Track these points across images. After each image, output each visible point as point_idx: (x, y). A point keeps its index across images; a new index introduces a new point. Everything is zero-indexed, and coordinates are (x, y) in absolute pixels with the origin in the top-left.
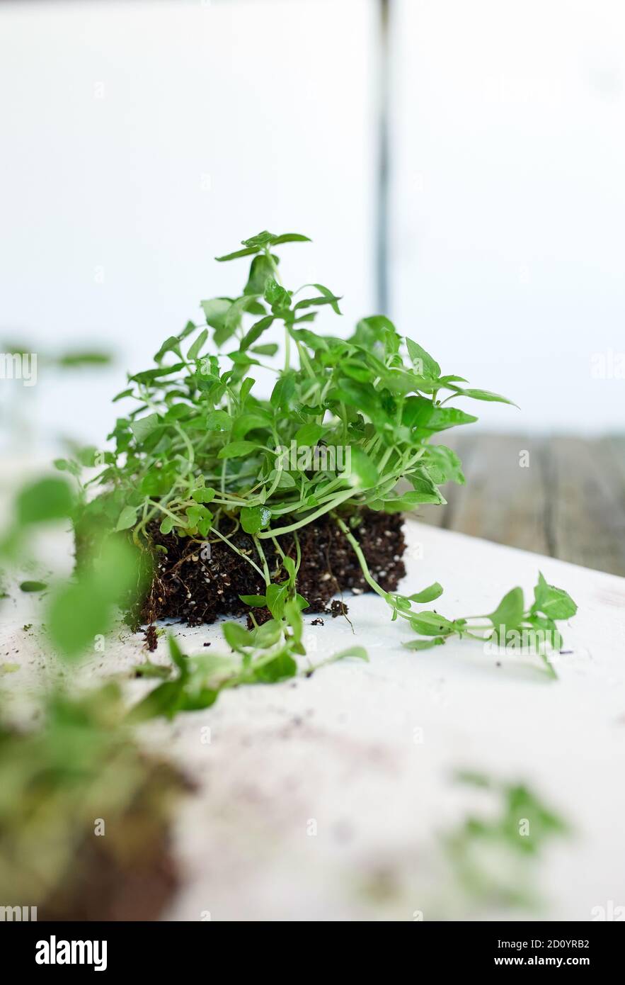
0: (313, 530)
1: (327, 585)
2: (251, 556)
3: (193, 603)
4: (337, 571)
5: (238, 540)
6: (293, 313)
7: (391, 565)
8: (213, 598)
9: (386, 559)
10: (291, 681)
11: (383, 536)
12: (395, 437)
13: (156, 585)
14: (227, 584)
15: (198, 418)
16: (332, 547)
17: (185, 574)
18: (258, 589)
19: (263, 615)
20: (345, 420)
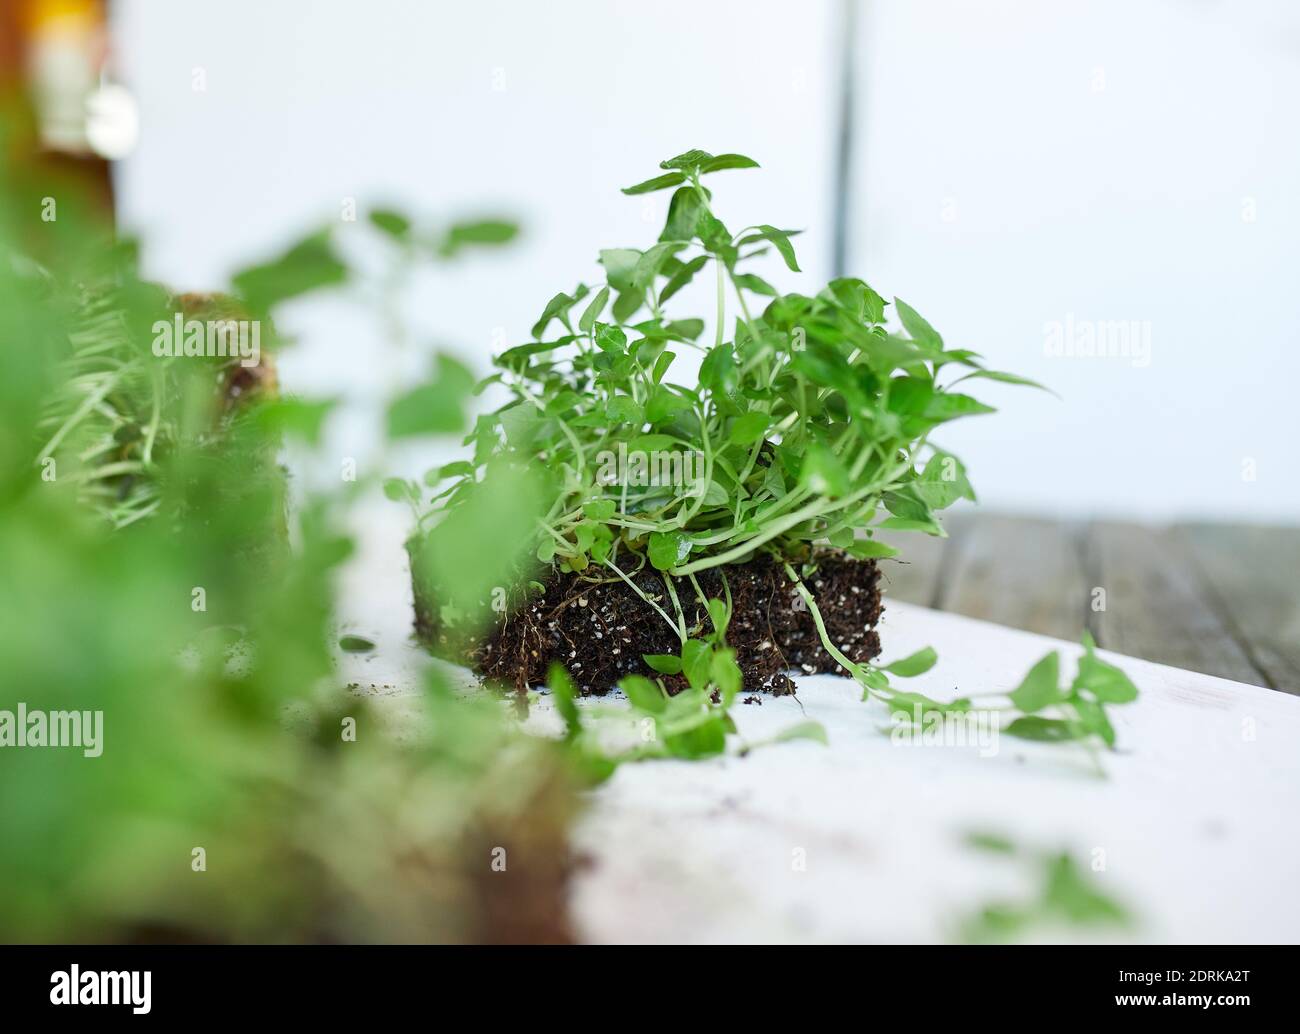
0: (749, 577)
1: (765, 656)
2: (661, 604)
3: (578, 665)
4: (781, 639)
5: (644, 581)
6: (735, 250)
7: (859, 635)
8: (607, 660)
9: (852, 627)
10: (717, 759)
11: (849, 593)
12: (876, 429)
13: (529, 633)
14: (626, 640)
15: (592, 413)
16: (775, 604)
17: (567, 625)
18: (669, 650)
19: (676, 683)
20: (804, 414)
